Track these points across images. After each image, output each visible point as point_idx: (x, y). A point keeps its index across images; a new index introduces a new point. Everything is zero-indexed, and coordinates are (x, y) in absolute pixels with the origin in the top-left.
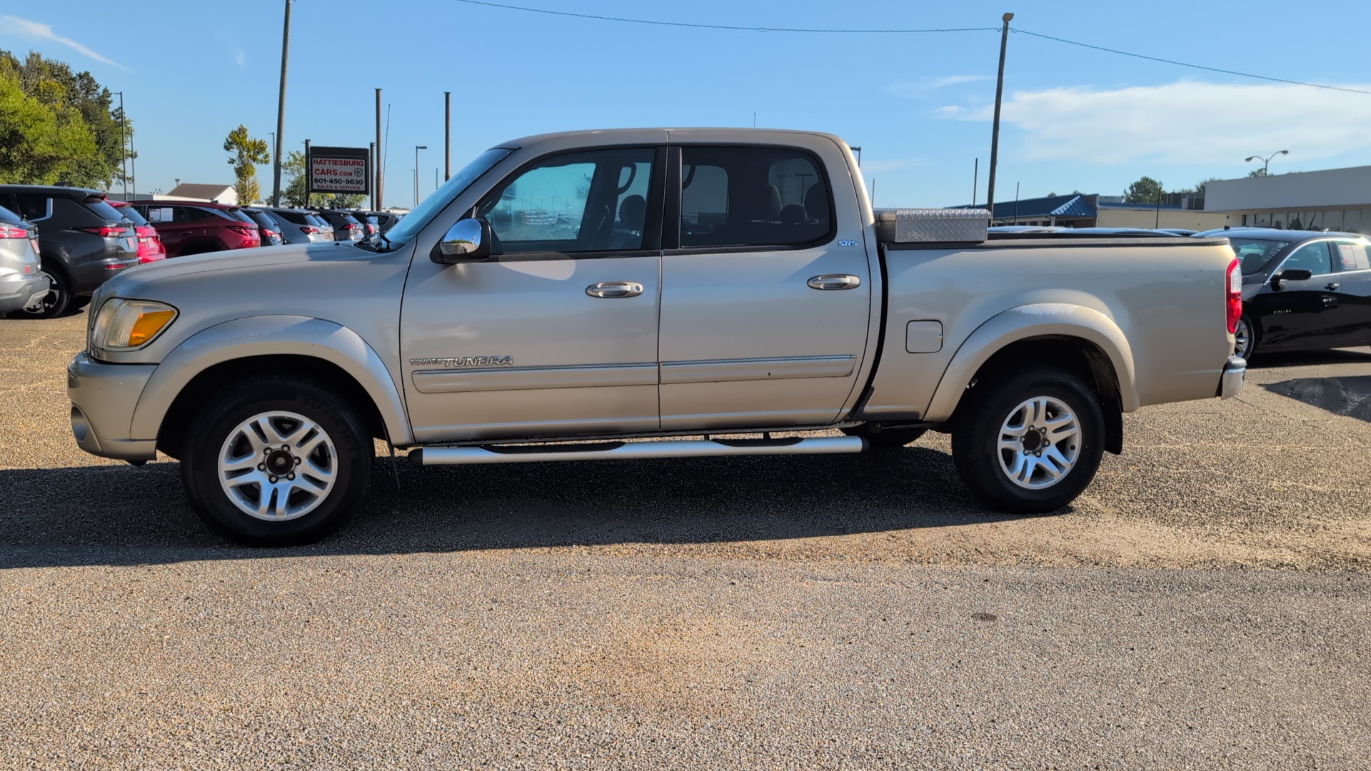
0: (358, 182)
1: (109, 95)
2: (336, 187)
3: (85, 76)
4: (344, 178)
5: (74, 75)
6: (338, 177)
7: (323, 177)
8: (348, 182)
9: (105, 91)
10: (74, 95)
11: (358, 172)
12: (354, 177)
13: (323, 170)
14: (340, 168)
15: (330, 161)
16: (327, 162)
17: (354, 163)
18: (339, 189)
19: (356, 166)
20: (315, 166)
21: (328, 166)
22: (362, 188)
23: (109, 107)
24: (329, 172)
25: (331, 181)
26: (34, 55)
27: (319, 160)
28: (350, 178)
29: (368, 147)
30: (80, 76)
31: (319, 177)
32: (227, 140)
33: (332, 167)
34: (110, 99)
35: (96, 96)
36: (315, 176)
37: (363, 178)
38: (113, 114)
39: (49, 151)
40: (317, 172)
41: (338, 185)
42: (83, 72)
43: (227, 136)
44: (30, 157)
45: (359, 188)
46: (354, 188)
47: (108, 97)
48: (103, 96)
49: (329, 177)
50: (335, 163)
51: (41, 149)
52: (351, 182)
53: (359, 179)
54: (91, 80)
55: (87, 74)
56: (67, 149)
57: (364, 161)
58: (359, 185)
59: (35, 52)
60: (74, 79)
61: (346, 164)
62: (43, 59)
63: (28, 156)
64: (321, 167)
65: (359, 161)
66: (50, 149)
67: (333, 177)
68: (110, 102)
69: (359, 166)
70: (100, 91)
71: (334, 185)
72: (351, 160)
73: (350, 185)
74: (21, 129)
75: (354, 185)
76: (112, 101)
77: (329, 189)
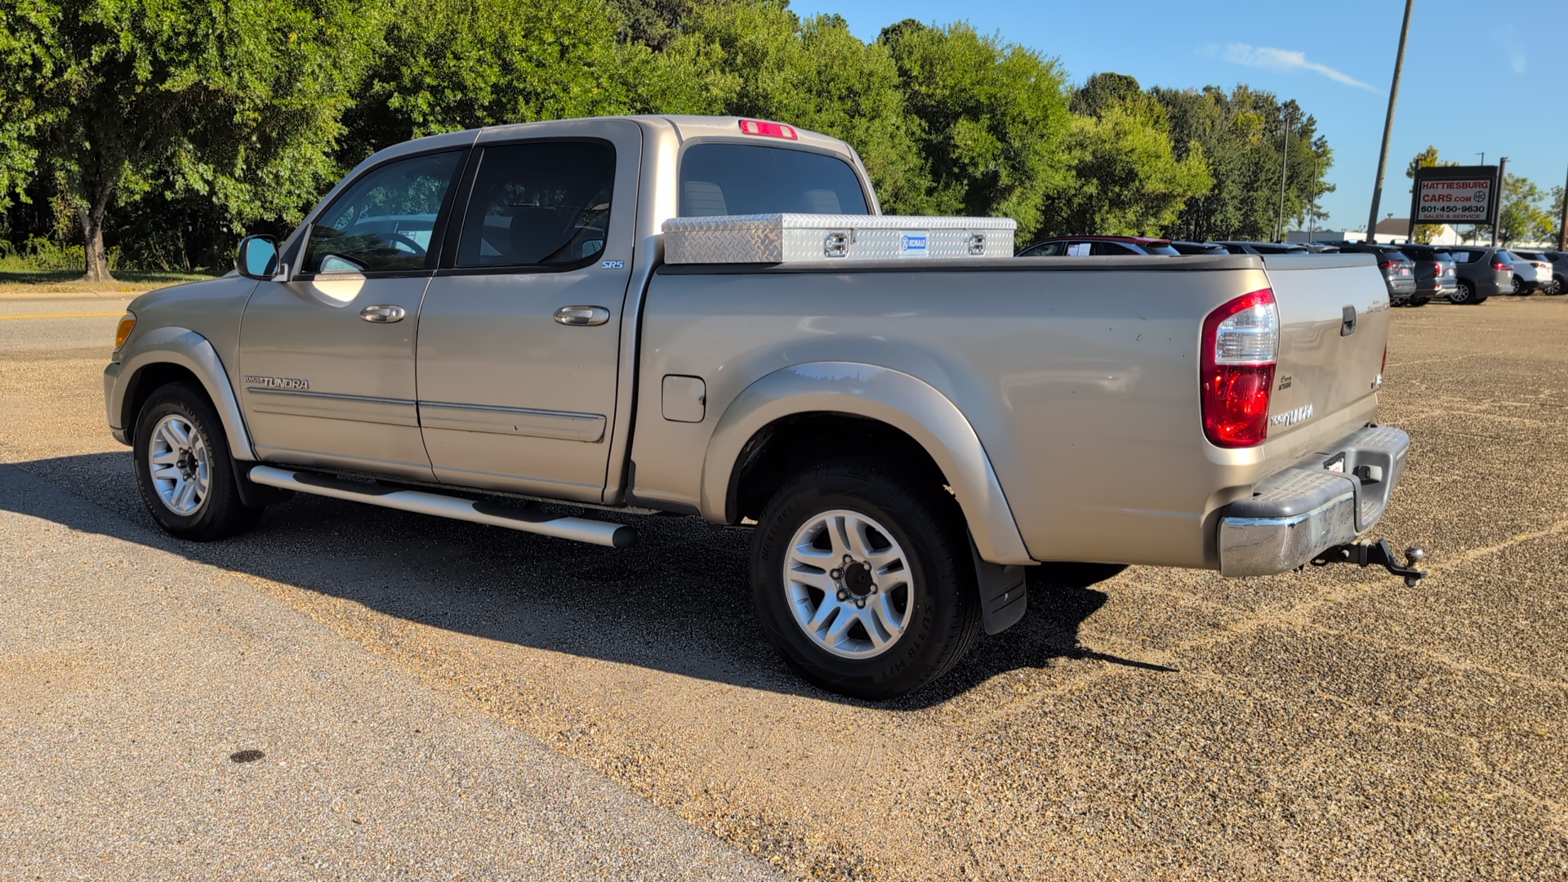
0: (1478, 209)
1: (1314, 123)
2: (1448, 216)
3: (1291, 106)
4: (1460, 205)
5: (1280, 105)
6: (1451, 204)
7: (1433, 204)
8: (1465, 209)
9: (1310, 119)
10: (1276, 127)
11: (1479, 197)
12: (1473, 203)
13: (1434, 196)
14: (1456, 193)
15: (1443, 184)
16: (1440, 186)
17: (1475, 186)
18: (1451, 218)
19: (1478, 189)
20: (1424, 192)
21: (1440, 190)
22: (1483, 216)
23: (1311, 137)
24: (1442, 198)
25: (1443, 209)
26: (1241, 88)
27: (1430, 183)
28: (1467, 204)
29: (1497, 164)
30: (1286, 105)
31: (1427, 204)
32: (1411, 164)
33: (1446, 192)
34: (1313, 127)
35: (1299, 125)
36: (1422, 204)
37: (1485, 204)
38: (1315, 144)
39: (1161, 188)
40: (1426, 198)
41: (1451, 213)
42: (1289, 100)
43: (1412, 160)
44: (1143, 195)
45: (1478, 216)
46: (1472, 216)
47: (1311, 125)
48: (1306, 125)
49: (1440, 204)
50: (1450, 186)
51: (1154, 186)
52: (1469, 209)
53: (1479, 205)
54: (1297, 108)
55: (1293, 102)
56: (1181, 186)
57: (1489, 182)
58: (1478, 213)
59: (1243, 84)
60: (1278, 109)
61: (1464, 186)
62: (1250, 90)
63: (1139, 196)
64: (1431, 192)
65: (1482, 182)
66: (1162, 186)
67: (1446, 204)
68: (1313, 131)
69: (1481, 189)
70: (1304, 119)
71: (1445, 214)
72: (1472, 182)
73: (1467, 213)
74: (1137, 168)
75: (1472, 213)
76: (1315, 130)
77: (1440, 219)
